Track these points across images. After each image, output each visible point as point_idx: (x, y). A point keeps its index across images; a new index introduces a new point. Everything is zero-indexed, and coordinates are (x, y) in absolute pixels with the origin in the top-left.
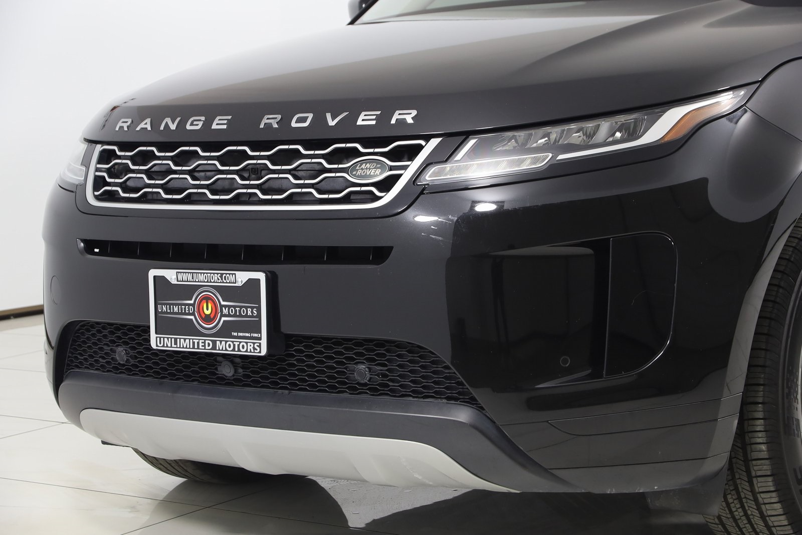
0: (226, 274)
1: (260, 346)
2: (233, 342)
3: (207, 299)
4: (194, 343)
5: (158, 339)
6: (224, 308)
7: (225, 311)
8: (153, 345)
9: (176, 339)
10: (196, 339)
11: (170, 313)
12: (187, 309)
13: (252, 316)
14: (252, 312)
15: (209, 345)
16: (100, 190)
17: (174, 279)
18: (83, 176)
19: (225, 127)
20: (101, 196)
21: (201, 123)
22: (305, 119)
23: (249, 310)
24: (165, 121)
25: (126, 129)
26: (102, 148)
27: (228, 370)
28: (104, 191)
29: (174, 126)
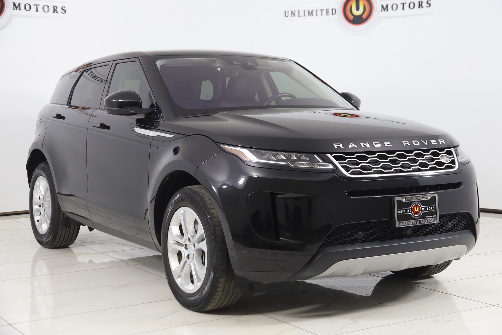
0: (424, 196)
1: (437, 220)
2: (427, 220)
3: (416, 206)
4: (412, 222)
5: (399, 223)
7: (423, 209)
8: (397, 226)
9: (405, 222)
11: (402, 213)
12: (409, 211)
13: (433, 210)
14: (433, 208)
15: (418, 222)
16: (349, 171)
17: (404, 200)
18: (331, 166)
19: (391, 145)
20: (352, 173)
21: (380, 144)
22: (417, 143)
23: (432, 208)
24: (362, 144)
25: (342, 147)
26: (333, 155)
27: (409, 232)
28: (352, 171)
29: (368, 146)
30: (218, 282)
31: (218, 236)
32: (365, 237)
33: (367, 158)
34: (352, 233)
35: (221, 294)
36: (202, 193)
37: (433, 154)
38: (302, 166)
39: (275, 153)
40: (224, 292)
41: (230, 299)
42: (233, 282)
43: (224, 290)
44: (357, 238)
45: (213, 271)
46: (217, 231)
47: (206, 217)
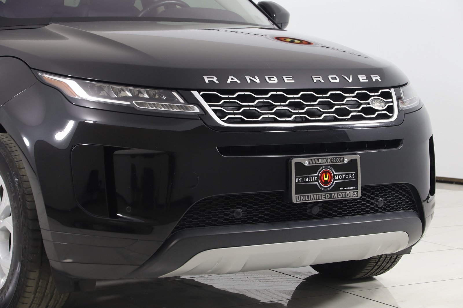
0: (338, 158)
1: (357, 193)
2: (342, 193)
3: (326, 172)
4: (319, 196)
5: (297, 197)
6: (336, 176)
7: (336, 177)
8: (294, 201)
9: (308, 196)
10: (320, 194)
11: (303, 182)
12: (314, 179)
13: (352, 178)
14: (352, 176)
15: (328, 196)
16: (224, 118)
17: (306, 163)
18: (197, 110)
19: (293, 81)
20: (229, 121)
21: (276, 79)
22: (336, 79)
23: (350, 175)
24: (248, 78)
25: (217, 82)
26: (201, 93)
27: (316, 210)
28: (229, 118)
29: (258, 81)
30: (28, 279)
31: (29, 210)
32: (246, 216)
33: (254, 99)
34: (225, 209)
35: (33, 296)
36: (10, 145)
37: (358, 96)
38: (155, 108)
39: (117, 87)
40: (37, 293)
41: (49, 303)
42: (51, 279)
43: (38, 291)
44: (234, 217)
45: (20, 262)
46: (28, 201)
47: (13, 181)
